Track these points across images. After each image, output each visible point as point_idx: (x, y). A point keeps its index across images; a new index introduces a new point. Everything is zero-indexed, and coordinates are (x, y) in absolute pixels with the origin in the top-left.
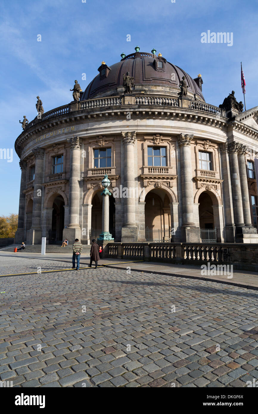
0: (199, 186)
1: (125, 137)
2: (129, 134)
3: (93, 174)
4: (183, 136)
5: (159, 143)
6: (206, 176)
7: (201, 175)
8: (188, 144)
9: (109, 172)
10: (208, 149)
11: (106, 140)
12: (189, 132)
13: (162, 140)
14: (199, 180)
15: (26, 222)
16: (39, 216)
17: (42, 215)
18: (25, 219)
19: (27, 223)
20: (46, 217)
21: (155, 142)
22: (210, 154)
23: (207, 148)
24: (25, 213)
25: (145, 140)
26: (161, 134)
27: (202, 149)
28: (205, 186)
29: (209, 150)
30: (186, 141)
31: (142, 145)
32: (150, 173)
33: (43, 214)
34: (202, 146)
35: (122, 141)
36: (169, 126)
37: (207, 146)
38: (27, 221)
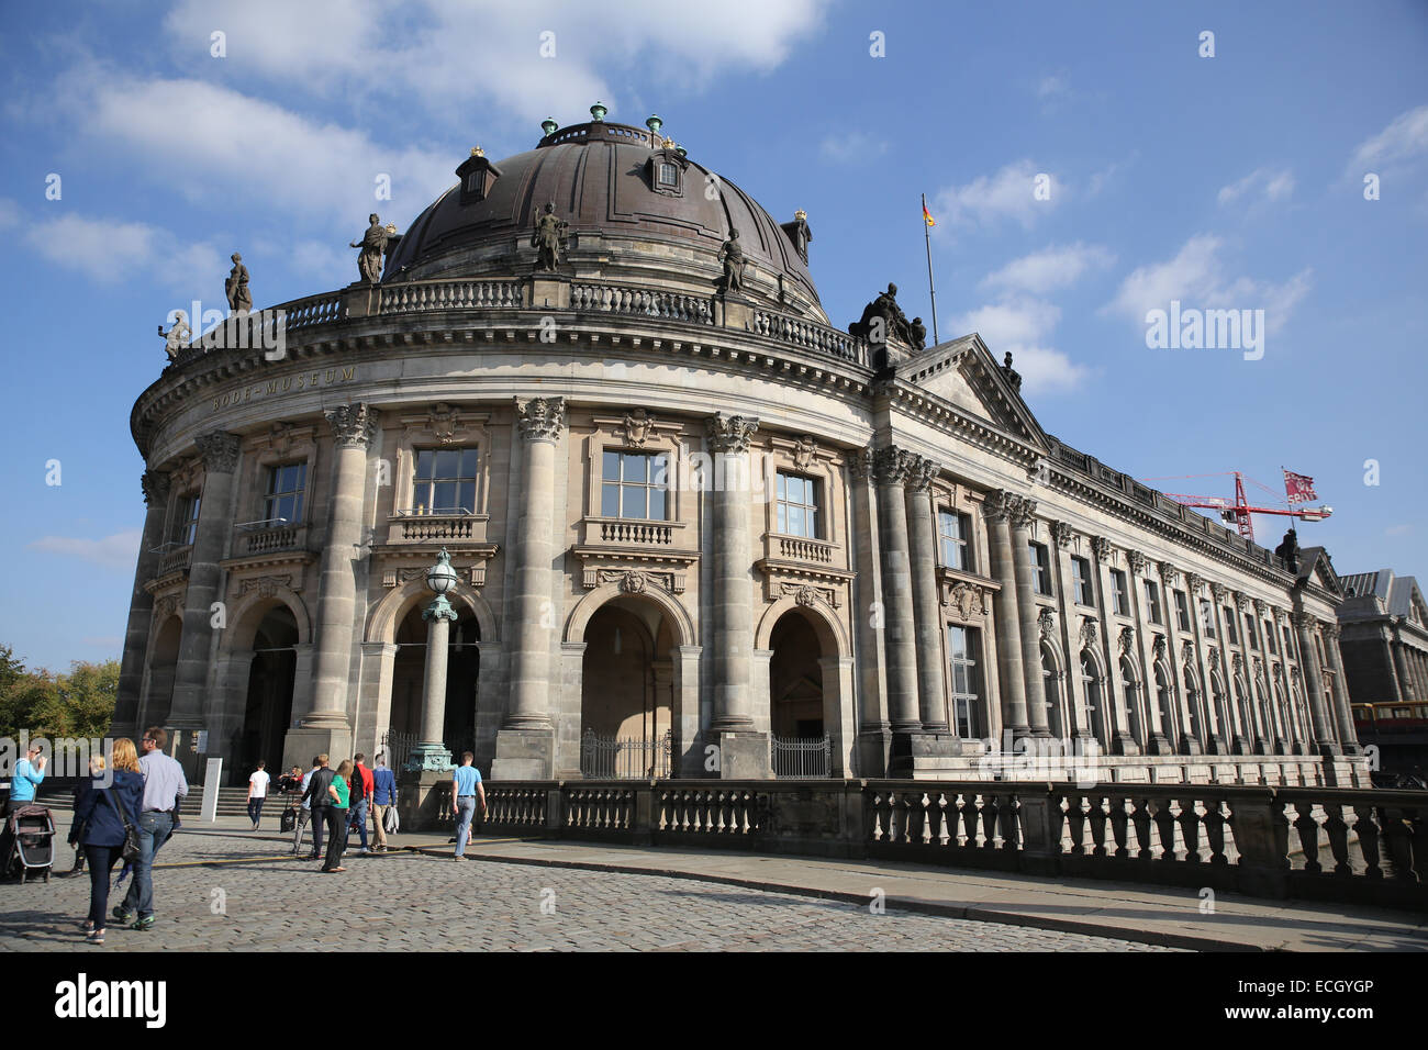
0: (774, 591)
1: (526, 415)
2: (542, 407)
3: (406, 536)
4: (724, 420)
5: (642, 441)
6: (798, 556)
7: (783, 552)
8: (740, 449)
9: (464, 530)
10: (807, 466)
11: (460, 419)
12: (745, 410)
13: (655, 430)
14: (773, 573)
15: (146, 699)
16: (201, 679)
17: (211, 676)
18: (146, 690)
19: (150, 702)
20: (226, 685)
21: (631, 436)
22: (817, 482)
23: (803, 463)
24: (147, 666)
25: (595, 427)
26: (651, 412)
27: (789, 465)
28: (794, 590)
29: (811, 470)
30: (734, 439)
31: (586, 443)
32: (608, 542)
33: (216, 671)
34: (788, 454)
35: (515, 427)
36: (679, 384)
37: (804, 459)
38: (151, 695)
